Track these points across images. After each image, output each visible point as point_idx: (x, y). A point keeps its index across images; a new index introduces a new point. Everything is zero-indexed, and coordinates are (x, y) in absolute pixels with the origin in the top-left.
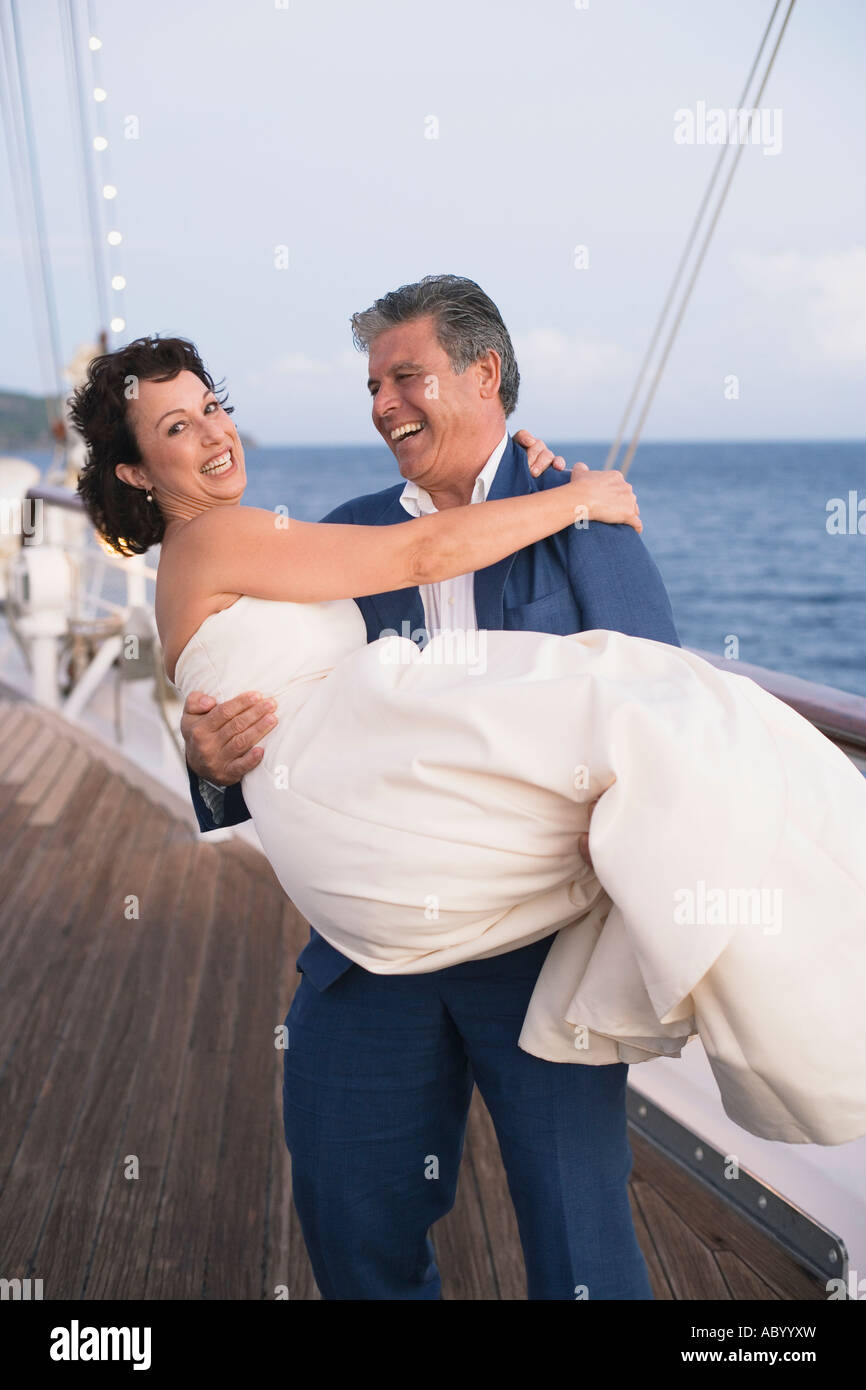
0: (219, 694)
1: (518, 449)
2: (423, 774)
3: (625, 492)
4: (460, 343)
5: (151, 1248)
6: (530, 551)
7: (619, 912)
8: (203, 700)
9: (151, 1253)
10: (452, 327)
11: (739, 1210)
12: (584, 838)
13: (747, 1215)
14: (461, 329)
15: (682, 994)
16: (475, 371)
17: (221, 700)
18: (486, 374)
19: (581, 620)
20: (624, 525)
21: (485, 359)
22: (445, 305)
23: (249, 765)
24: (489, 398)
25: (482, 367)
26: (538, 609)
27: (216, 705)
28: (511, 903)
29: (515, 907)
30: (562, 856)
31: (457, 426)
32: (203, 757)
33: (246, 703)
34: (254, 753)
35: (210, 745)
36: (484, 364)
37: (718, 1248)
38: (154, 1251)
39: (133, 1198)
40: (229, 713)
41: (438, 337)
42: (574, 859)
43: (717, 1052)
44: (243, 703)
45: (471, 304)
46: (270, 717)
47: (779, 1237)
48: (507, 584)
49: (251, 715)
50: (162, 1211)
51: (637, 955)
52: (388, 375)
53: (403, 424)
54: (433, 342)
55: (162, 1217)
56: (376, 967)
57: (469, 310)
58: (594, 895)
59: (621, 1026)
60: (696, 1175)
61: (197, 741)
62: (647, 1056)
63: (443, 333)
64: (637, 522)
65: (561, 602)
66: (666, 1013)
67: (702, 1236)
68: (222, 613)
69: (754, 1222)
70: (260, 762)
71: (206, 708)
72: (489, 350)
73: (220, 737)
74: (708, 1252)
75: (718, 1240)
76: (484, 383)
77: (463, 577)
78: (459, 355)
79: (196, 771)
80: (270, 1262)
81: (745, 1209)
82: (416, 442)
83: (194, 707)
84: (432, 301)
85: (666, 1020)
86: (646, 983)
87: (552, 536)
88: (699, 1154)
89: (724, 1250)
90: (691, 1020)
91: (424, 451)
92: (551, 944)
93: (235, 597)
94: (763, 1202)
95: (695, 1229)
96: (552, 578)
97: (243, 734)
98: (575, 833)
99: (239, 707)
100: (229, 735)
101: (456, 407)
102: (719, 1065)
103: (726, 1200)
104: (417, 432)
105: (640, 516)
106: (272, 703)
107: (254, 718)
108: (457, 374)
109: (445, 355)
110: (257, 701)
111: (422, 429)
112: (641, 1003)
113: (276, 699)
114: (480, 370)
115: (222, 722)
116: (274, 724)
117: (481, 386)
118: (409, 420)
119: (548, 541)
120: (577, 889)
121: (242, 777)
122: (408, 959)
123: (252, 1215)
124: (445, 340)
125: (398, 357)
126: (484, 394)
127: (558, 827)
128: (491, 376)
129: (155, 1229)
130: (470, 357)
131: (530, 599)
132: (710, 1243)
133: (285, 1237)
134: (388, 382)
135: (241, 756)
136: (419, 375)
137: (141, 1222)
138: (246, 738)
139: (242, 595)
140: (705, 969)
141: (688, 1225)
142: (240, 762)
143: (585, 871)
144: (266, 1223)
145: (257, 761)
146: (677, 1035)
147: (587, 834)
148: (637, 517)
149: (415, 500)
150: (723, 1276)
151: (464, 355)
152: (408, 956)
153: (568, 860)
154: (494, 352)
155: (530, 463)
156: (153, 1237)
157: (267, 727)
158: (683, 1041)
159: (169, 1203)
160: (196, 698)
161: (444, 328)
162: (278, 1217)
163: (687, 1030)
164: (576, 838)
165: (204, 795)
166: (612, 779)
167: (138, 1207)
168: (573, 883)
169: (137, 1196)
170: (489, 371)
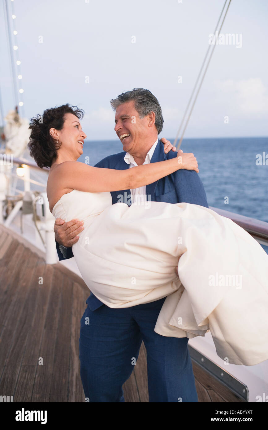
0: (66, 219)
1: (161, 144)
2: (127, 247)
3: (194, 160)
4: (142, 109)
5: (33, 391)
6: (163, 179)
7: (186, 291)
8: (61, 221)
9: (33, 393)
10: (140, 105)
11: (215, 377)
12: (176, 268)
13: (218, 379)
14: (143, 105)
15: (205, 317)
16: (147, 118)
17: (66, 221)
18: (151, 119)
19: (178, 200)
20: (193, 170)
21: (150, 115)
22: (139, 97)
23: (75, 242)
24: (151, 127)
25: (149, 117)
26: (166, 196)
27: (65, 223)
28: (153, 288)
29: (154, 289)
30: (170, 274)
31: (140, 135)
32: (61, 239)
33: (74, 222)
34: (76, 238)
35: (63, 235)
36: (150, 116)
37: (208, 389)
38: (34, 392)
39: (27, 375)
40: (69, 225)
41: (136, 107)
42: (173, 275)
43: (215, 335)
44: (73, 222)
45: (147, 97)
46: (82, 227)
47: (227, 385)
48: (156, 188)
49: (75, 226)
50: (36, 379)
51: (191, 304)
52: (120, 119)
53: (123, 134)
54: (134, 109)
55: (36, 381)
56: (111, 306)
57: (146, 99)
58: (179, 285)
59: (186, 326)
60: (201, 366)
61: (59, 234)
62: (195, 336)
63: (137, 106)
64: (197, 170)
65: (172, 194)
66: (200, 323)
67: (204, 385)
68: (68, 194)
69: (220, 380)
70: (78, 241)
71: (62, 224)
72: (151, 112)
73: (66, 233)
74: (205, 390)
75: (209, 386)
76: (150, 122)
77: (143, 187)
78: (142, 113)
79: (58, 242)
80: (70, 395)
81: (217, 376)
82: (127, 140)
83: (58, 223)
84: (134, 96)
85: (200, 325)
86: (194, 313)
87: (170, 175)
88: (203, 360)
89: (211, 389)
90: (208, 325)
91: (130, 142)
92: (165, 300)
93: (72, 190)
94: (222, 374)
95: (202, 383)
96: (170, 187)
97: (73, 232)
98: (174, 266)
99: (72, 224)
100: (69, 232)
101: (140, 129)
102: (215, 339)
103: (211, 374)
104: (128, 136)
105: (198, 168)
106: (82, 223)
107: (77, 227)
108: (141, 118)
109: (137, 112)
110: (78, 222)
111: (129, 135)
112: (192, 319)
113: (84, 221)
114: (149, 118)
115: (66, 229)
116: (83, 229)
117: (149, 123)
118: (125, 132)
119: (169, 176)
120: (174, 284)
121: (72, 245)
122: (121, 304)
123: (64, 380)
124: (137, 108)
125: (123, 113)
126: (150, 126)
127: (168, 264)
128: (152, 120)
129: (34, 385)
130: (145, 114)
131: (163, 193)
132: (207, 387)
133: (74, 387)
134: (120, 121)
135: (72, 239)
136: (128, 118)
137: (29, 383)
138: (74, 233)
139: (74, 189)
140: (212, 310)
141: (199, 382)
142: (72, 240)
143: (177, 279)
144: (68, 383)
145: (77, 240)
146: (203, 329)
147: (177, 267)
148: (197, 168)
149: (129, 159)
150: (210, 397)
151: (143, 113)
152: (121, 303)
153: (172, 275)
154: (153, 112)
155: (165, 149)
156: (33, 387)
157: (80, 230)
158: (205, 331)
159: (38, 376)
160: (59, 220)
161: (137, 104)
162: (72, 381)
163: (207, 328)
164: (174, 268)
165: (61, 249)
166: (186, 249)
167: (29, 378)
168: (172, 282)
169: (28, 375)
170: (151, 118)
